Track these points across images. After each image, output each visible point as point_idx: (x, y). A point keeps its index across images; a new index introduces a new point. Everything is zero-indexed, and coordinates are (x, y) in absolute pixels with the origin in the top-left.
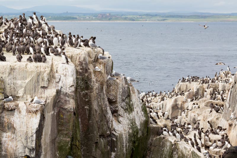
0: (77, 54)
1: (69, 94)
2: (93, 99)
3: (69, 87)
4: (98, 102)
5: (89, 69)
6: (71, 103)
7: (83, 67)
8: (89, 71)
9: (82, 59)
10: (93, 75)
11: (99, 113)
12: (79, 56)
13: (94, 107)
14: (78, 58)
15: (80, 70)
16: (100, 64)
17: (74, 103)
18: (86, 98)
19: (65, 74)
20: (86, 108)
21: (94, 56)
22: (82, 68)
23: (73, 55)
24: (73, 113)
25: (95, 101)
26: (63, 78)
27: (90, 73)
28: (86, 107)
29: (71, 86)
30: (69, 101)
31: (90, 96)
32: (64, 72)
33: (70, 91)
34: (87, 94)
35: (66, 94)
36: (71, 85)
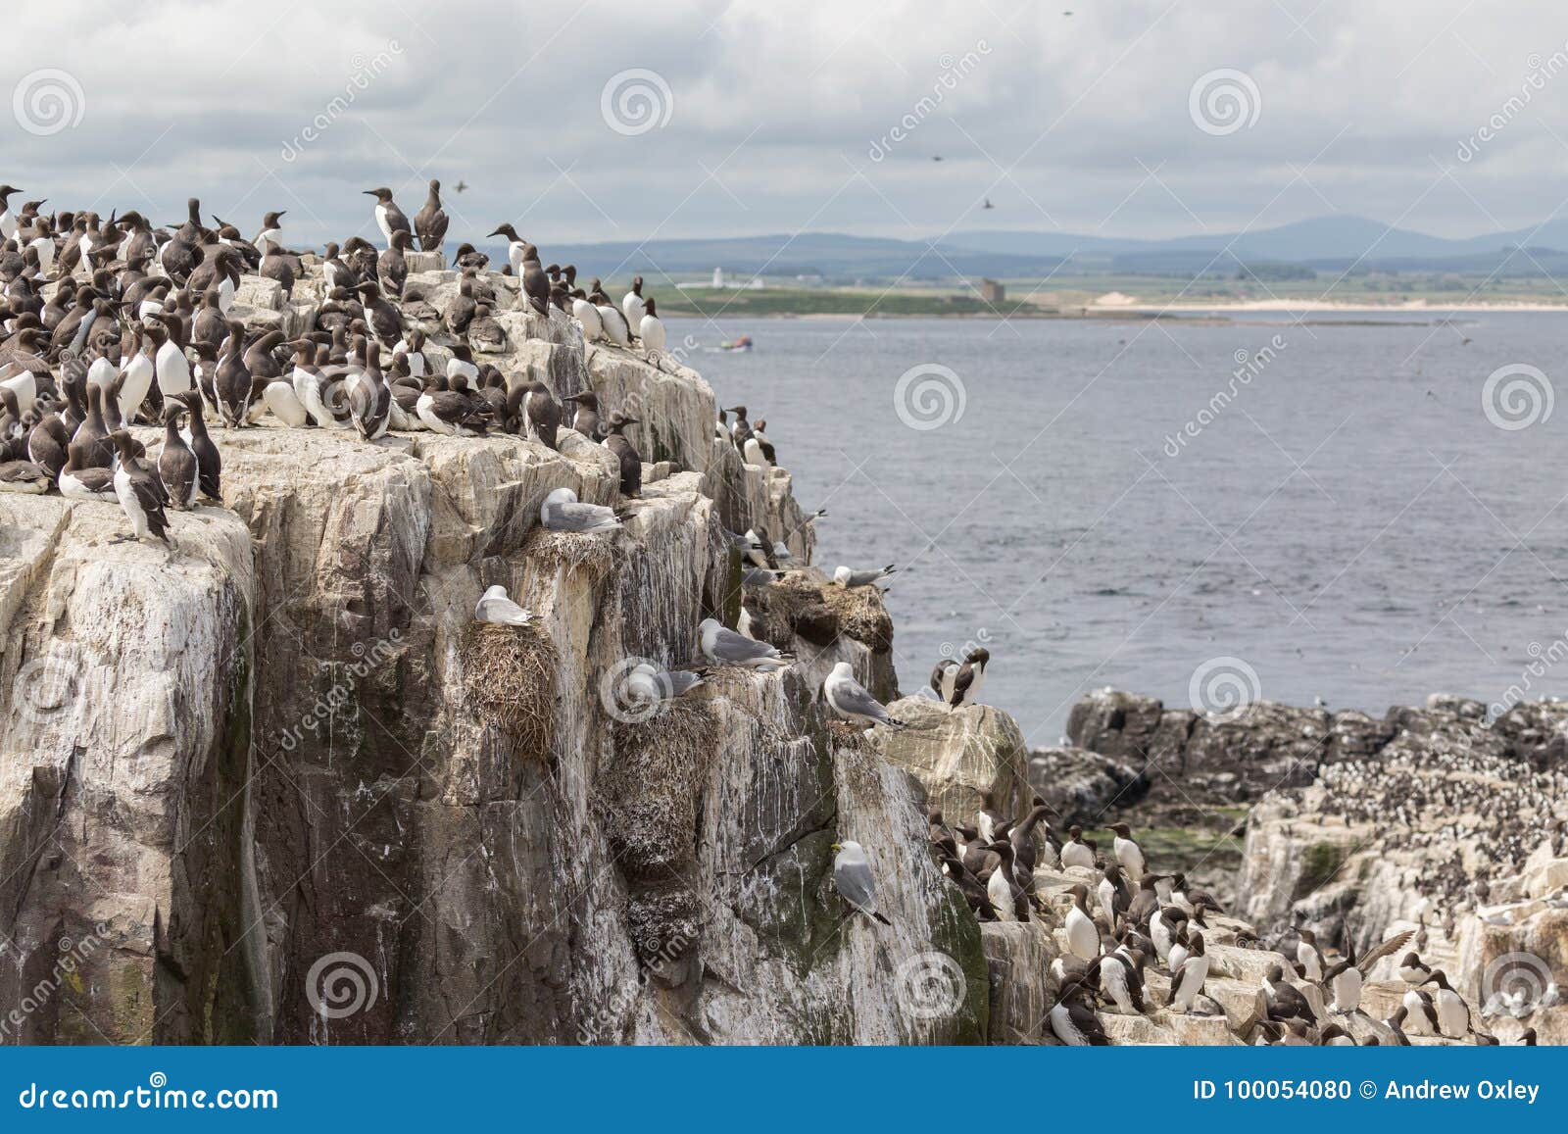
0: (333, 489)
1: (126, 808)
2: (434, 845)
3: (130, 748)
4: (477, 876)
5: (422, 604)
6: (142, 878)
7: (369, 587)
8: (426, 620)
9: (366, 524)
10: (451, 653)
11: (481, 962)
12: (348, 500)
13: (444, 909)
14: (335, 518)
15: (346, 615)
16: (546, 566)
17: (168, 882)
18: (381, 841)
19: (113, 643)
20: (374, 920)
21: (492, 505)
22: (359, 594)
23: (304, 498)
24: (149, 964)
25: (452, 859)
26: (97, 675)
27: (431, 645)
28: (375, 910)
29: (152, 745)
30: (129, 862)
31: (412, 824)
32: (113, 625)
33: (140, 782)
34: (388, 804)
35: (107, 809)
36: (146, 737)
